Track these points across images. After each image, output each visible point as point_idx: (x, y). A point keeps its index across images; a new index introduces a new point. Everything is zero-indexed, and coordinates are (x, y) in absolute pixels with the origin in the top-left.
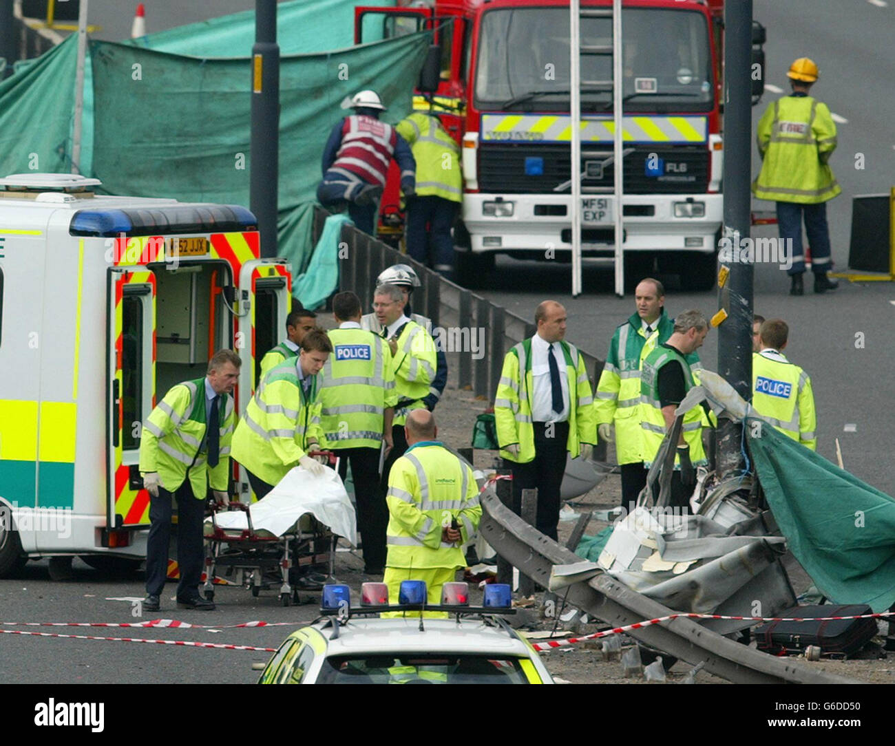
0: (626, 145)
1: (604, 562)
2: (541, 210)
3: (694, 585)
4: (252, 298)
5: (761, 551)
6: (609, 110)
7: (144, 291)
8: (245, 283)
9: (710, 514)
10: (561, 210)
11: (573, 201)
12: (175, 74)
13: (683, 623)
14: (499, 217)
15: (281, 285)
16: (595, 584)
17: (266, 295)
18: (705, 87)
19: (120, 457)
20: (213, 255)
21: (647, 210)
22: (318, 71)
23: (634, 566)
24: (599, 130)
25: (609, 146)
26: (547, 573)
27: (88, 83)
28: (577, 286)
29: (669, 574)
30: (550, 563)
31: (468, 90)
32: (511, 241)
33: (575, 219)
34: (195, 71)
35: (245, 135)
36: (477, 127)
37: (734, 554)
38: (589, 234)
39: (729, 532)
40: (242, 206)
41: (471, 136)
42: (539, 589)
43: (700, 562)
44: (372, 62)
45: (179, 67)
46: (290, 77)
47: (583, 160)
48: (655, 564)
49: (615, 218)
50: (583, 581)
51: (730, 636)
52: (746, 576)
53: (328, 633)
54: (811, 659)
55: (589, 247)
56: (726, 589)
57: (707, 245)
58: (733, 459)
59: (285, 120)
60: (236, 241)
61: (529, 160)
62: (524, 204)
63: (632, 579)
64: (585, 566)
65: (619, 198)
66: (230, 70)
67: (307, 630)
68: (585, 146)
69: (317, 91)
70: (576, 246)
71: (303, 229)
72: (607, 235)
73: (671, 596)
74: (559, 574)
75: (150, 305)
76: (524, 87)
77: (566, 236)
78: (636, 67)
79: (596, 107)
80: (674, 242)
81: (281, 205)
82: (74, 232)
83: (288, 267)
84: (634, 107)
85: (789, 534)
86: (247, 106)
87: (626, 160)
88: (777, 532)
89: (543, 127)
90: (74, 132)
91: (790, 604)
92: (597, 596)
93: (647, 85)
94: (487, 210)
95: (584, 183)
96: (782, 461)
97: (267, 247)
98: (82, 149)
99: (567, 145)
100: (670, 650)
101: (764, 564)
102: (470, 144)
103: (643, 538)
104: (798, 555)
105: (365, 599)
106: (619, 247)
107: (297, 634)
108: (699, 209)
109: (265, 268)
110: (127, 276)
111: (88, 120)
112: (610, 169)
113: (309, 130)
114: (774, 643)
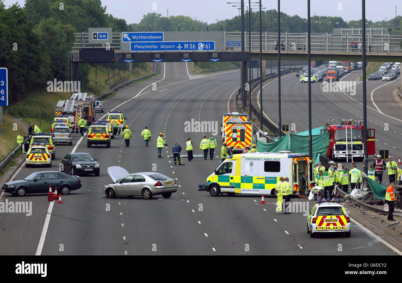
0: (353, 145)
1: (351, 195)
2: (343, 152)
3: (362, 197)
4: (309, 164)
5: (369, 193)
6: (351, 141)
7: (297, 164)
8: (308, 163)
9: (363, 189)
10: (345, 152)
11: (347, 151)
12: (300, 138)
13: (360, 202)
14: (338, 154)
15: (312, 163)
16: (350, 197)
17: (311, 164)
18: (362, 138)
19: (295, 184)
20: (305, 160)
21: (355, 152)
22: (316, 137)
23: (355, 195)
24: (349, 143)
25: (351, 145)
26: (344, 196)
27: (290, 139)
28: (347, 161)
29: (359, 196)
30: (345, 195)
31: (334, 139)
32: (339, 156)
33: (347, 153)
34: (302, 137)
35: (308, 145)
36: (335, 143)
37: (366, 193)
38: (349, 155)
39: (366, 191)
40: (308, 154)
41: (335, 144)
42: (344, 198)
43: (362, 195)
44: (322, 136)
45: (300, 137)
46: (313, 138)
47: (348, 147)
48: (357, 195)
49: (352, 153)
50: (349, 197)
51: (366, 203)
52: (368, 196)
53: (319, 205)
54: (376, 205)
55: (349, 157)
56: (365, 198)
57: (362, 156)
58: (366, 182)
59: (313, 143)
60: (307, 158)
61: (341, 147)
62: (341, 152)
63: (355, 197)
64: (349, 195)
65: (352, 151)
66: (306, 137)
67: (316, 204)
68: (348, 145)
69: (316, 139)
70: (347, 157)
71: (315, 155)
72: (351, 155)
73: (359, 199)
74: (346, 196)
75: (297, 166)
76: (340, 139)
77: (346, 155)
78: (353, 136)
79: (349, 140)
80: (359, 156)
81: (313, 153)
82: (288, 157)
83: (313, 161)
84: (353, 140)
85: (373, 191)
86: (308, 141)
87: (353, 147)
88: (371, 191)
89: (343, 143)
90: (289, 145)
91: (373, 199)
92: (350, 199)
93: (355, 138)
94: (336, 153)
95: (348, 149)
96: (371, 183)
97: (311, 159)
98: (289, 147)
99: (346, 145)
100: (359, 205)
101: (370, 195)
102: (334, 145)
103: (355, 192)
104: (374, 193)
105: (323, 201)
106: (352, 157)
107: (315, 205)
108: (361, 152)
109: (311, 161)
110: (295, 162)
111: (290, 143)
112: (351, 148)
113: (316, 144)
114: (371, 204)
